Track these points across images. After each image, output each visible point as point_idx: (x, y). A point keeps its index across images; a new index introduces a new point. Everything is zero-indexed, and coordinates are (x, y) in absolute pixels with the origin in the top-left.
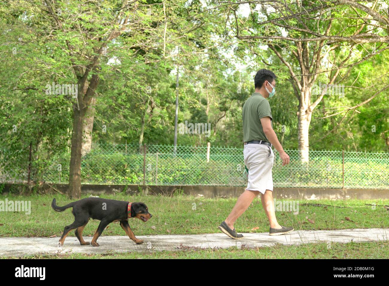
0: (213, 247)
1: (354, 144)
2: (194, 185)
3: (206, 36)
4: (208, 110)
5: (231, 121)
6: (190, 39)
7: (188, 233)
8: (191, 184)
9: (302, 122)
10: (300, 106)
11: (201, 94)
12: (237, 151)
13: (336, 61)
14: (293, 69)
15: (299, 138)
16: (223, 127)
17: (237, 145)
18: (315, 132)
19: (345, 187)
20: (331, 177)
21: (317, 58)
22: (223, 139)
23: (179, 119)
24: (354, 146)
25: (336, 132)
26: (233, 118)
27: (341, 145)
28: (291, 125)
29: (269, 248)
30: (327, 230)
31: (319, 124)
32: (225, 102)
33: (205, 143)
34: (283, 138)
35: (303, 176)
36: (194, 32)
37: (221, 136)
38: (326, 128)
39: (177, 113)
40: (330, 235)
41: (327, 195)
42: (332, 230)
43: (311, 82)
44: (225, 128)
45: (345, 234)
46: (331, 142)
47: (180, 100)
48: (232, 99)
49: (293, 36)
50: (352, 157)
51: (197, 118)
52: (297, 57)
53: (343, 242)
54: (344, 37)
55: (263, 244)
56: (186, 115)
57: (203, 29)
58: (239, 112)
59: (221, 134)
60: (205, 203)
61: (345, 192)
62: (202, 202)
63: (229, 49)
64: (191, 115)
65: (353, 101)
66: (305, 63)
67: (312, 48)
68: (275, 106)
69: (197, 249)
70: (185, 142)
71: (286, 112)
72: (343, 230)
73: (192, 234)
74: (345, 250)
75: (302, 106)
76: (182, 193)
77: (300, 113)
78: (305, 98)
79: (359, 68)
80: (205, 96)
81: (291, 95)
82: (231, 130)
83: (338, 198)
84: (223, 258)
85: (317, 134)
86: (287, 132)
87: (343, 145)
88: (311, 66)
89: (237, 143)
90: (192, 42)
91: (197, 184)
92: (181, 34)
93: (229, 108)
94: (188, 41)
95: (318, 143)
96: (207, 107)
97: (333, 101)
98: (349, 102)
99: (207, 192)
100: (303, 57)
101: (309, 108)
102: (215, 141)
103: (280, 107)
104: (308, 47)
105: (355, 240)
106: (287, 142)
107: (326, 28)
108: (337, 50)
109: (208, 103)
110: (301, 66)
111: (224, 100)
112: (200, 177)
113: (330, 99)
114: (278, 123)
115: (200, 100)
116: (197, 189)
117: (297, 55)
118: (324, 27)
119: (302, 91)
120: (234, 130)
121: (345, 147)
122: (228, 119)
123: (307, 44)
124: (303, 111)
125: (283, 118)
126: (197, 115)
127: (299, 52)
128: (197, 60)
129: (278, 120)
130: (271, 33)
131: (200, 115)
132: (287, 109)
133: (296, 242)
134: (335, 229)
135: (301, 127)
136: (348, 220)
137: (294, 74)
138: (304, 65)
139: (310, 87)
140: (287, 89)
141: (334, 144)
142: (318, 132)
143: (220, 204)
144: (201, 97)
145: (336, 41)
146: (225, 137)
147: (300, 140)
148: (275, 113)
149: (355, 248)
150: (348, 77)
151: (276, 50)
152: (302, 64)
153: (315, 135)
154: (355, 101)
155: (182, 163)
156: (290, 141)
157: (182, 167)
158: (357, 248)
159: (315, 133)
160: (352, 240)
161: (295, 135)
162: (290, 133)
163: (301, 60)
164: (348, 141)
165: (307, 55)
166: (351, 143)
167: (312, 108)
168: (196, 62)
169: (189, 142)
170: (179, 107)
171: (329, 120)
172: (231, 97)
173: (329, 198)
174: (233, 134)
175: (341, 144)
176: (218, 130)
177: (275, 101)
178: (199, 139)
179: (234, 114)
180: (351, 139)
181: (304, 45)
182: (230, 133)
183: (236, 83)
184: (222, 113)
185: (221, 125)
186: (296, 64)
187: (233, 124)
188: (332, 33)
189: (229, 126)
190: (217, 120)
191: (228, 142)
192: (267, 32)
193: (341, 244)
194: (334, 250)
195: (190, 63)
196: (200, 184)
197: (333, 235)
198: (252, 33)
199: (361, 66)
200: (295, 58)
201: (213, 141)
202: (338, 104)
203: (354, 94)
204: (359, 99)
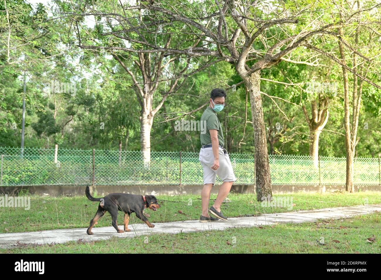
0: (50, 243)
1: (192, 145)
2: (40, 184)
3: (50, 45)
4: (56, 114)
5: (79, 124)
6: (36, 47)
7: (27, 230)
8: (38, 184)
9: (144, 126)
10: (142, 111)
11: (49, 99)
12: (82, 152)
13: (176, 71)
14: (136, 77)
15: (141, 140)
16: (71, 130)
17: (84, 147)
18: (157, 134)
19: (182, 183)
20: (170, 175)
21: (158, 68)
22: (71, 142)
23: (26, 122)
24: (192, 147)
25: (176, 134)
26: (80, 122)
27: (181, 147)
28: (134, 128)
29: (104, 241)
30: (161, 222)
31: (161, 127)
32: (73, 107)
33: (53, 145)
34: (127, 140)
35: (145, 175)
36: (39, 40)
37: (69, 138)
38: (167, 131)
39: (24, 116)
40: (162, 227)
41: (166, 191)
42: (165, 222)
43: (153, 90)
44: (73, 131)
45: (176, 226)
46: (172, 143)
47: (28, 105)
48: (79, 104)
49: (135, 47)
50: (191, 157)
51: (44, 122)
52: (140, 67)
53: (173, 232)
54: (179, 50)
55: (100, 238)
56: (34, 119)
57: (48, 38)
58: (86, 116)
59: (69, 137)
60: (48, 202)
61: (182, 188)
62: (46, 201)
63: (76, 57)
64: (39, 118)
65: (191, 107)
66: (147, 73)
67: (154, 59)
68: (120, 111)
69: (34, 245)
70: (33, 144)
71: (130, 117)
72: (175, 222)
73: (31, 231)
74: (174, 240)
75: (144, 111)
76: (28, 192)
77: (143, 117)
78: (147, 104)
79: (196, 78)
80: (53, 101)
81: (134, 101)
82: (79, 133)
83: (175, 194)
84: (59, 253)
85: (159, 137)
86: (131, 135)
87: (182, 146)
88: (152, 75)
89: (84, 145)
90: (37, 50)
91: (43, 184)
92: (26, 41)
93: (77, 112)
94: (33, 48)
95: (160, 145)
96: (55, 112)
97: (173, 107)
98: (187, 108)
99: (53, 191)
100: (145, 67)
101: (151, 113)
102: (63, 143)
103: (124, 112)
104: (150, 58)
105: (184, 230)
106: (132, 144)
107: (166, 41)
108: (177, 61)
109: (56, 107)
110: (143, 75)
111: (72, 105)
112: (47, 178)
113: (171, 106)
114: (123, 127)
115: (48, 104)
116: (42, 189)
117: (139, 65)
118: (164, 40)
119: (144, 97)
120: (82, 133)
121: (184, 149)
122: (76, 123)
123: (148, 55)
124: (145, 116)
125: (127, 122)
126: (44, 119)
127: (142, 62)
128: (43, 66)
129: (123, 124)
130: (114, 44)
131: (47, 118)
132: (131, 114)
133: (130, 235)
134: (168, 222)
135: (143, 130)
136: (180, 213)
137: (137, 82)
138: (146, 74)
139: (151, 95)
140: (131, 95)
141: (174, 146)
142: (160, 134)
143: (63, 202)
144: (49, 102)
145: (172, 53)
146: (73, 139)
147: (142, 142)
148: (120, 117)
149: (183, 237)
150: (187, 86)
151: (120, 60)
152: (144, 73)
153: (157, 138)
154: (193, 108)
155: (29, 164)
156: (134, 143)
157: (29, 168)
158: (186, 237)
159: (157, 136)
160: (181, 231)
161: (139, 137)
162: (134, 135)
163: (143, 69)
164: (187, 143)
165: (149, 66)
166: (189, 144)
167: (153, 113)
168: (41, 68)
169: (37, 144)
170: (27, 110)
171: (170, 124)
172: (78, 103)
173: (167, 194)
174: (80, 137)
175: (181, 145)
176: (66, 133)
177: (120, 107)
178: (47, 141)
179: (81, 118)
180: (190, 141)
181: (146, 56)
182: (78, 136)
183: (83, 89)
184: (69, 117)
185: (68, 128)
186: (139, 73)
187: (80, 127)
188: (171, 46)
189: (77, 129)
190: (64, 124)
191: (76, 144)
192: (110, 43)
193: (172, 235)
194: (164, 240)
195: (35, 69)
196: (46, 184)
197: (165, 227)
198: (97, 43)
199: (198, 77)
200: (138, 68)
201: (61, 143)
202: (177, 110)
203: (192, 101)
204: (196, 106)
